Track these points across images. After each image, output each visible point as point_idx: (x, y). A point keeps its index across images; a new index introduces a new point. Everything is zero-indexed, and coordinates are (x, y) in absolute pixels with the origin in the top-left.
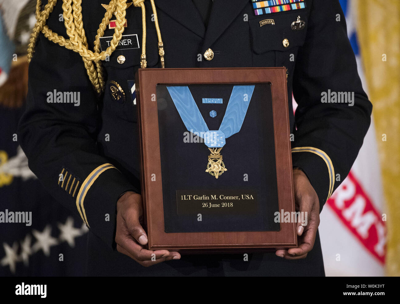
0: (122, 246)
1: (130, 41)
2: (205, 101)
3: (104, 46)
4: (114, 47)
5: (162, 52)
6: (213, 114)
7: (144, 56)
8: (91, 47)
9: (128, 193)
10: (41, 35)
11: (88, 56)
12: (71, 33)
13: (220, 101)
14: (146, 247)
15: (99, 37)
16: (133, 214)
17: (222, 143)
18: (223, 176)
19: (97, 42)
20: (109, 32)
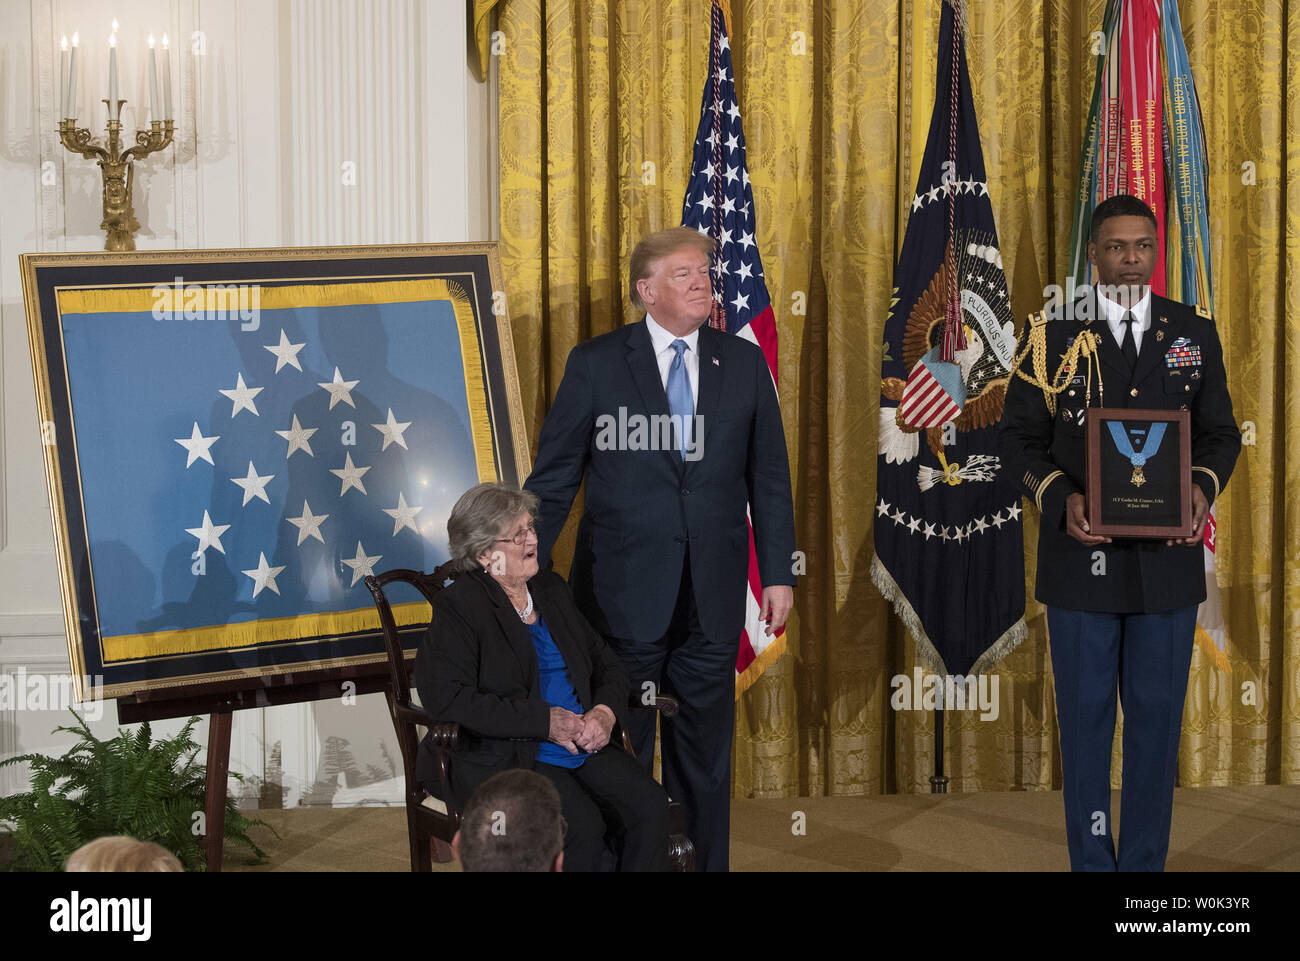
0: (1072, 531)
1: (1079, 381)
2: (1133, 432)
3: (1060, 383)
4: (1067, 384)
5: (1101, 389)
6: (1138, 441)
7: (1088, 391)
8: (1050, 383)
9: (1075, 494)
10: (1015, 375)
11: (1047, 389)
12: (1038, 373)
13: (1142, 432)
14: (1088, 533)
15: (1057, 377)
16: (1080, 509)
17: (1143, 463)
18: (1143, 485)
19: (1055, 381)
20: (1064, 374)
